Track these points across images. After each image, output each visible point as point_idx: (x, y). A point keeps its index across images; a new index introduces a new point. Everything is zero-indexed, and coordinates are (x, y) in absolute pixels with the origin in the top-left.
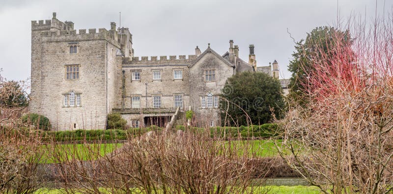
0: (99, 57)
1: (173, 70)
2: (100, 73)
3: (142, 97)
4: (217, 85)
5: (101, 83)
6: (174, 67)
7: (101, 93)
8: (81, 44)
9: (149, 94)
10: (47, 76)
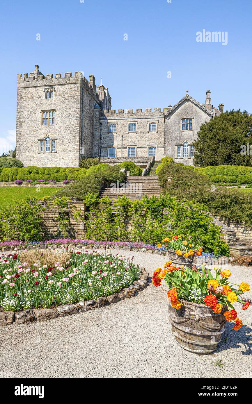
0: (74, 102)
1: (148, 122)
2: (75, 118)
3: (118, 148)
4: (194, 134)
5: (75, 128)
6: (149, 120)
7: (75, 138)
8: (56, 88)
9: (124, 145)
10: (25, 122)
